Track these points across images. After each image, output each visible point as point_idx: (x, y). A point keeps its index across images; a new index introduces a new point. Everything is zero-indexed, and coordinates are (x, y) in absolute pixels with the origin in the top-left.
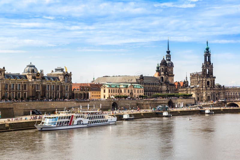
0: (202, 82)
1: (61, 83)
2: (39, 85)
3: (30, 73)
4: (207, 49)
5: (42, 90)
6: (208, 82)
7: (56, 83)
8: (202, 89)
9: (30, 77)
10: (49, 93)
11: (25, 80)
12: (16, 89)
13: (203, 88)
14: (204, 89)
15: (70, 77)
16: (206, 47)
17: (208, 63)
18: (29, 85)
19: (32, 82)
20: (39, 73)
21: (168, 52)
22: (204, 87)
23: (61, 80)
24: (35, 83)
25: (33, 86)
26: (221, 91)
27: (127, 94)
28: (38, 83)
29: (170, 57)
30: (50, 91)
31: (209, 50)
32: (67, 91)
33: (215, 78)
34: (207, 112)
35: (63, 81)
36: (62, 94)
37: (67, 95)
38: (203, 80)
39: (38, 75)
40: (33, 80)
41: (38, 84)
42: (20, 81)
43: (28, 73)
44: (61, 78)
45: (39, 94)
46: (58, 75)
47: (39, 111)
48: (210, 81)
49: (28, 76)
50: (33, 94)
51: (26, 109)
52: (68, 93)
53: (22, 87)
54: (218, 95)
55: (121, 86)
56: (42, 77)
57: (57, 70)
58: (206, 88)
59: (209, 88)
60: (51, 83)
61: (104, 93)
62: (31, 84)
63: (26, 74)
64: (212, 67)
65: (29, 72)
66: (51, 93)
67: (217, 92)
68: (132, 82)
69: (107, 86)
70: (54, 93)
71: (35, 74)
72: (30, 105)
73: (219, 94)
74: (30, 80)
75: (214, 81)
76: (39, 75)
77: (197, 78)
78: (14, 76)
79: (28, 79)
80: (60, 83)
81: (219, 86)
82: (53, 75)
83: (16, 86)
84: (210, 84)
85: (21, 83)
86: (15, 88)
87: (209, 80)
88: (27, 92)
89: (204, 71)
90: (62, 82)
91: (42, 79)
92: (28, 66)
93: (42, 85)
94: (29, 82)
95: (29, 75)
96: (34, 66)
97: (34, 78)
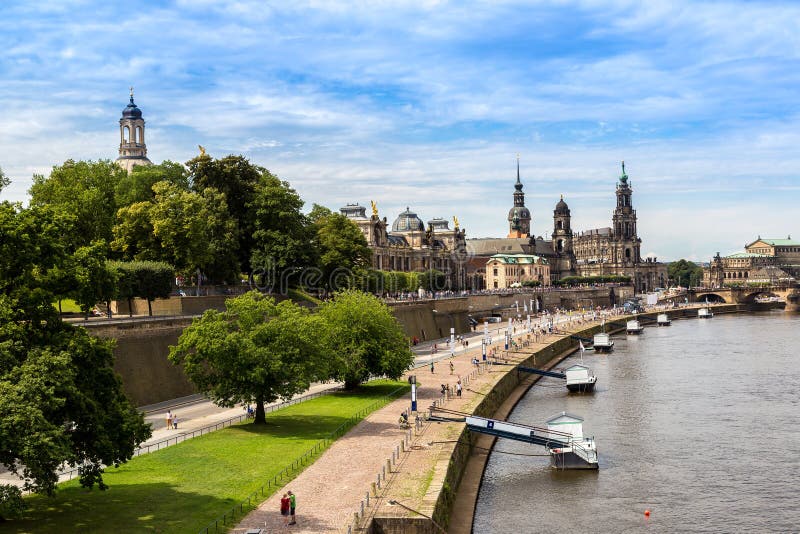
0: (616, 251)
1: (452, 255)
3: (413, 232)
4: (624, 180)
6: (628, 251)
8: (614, 265)
9: (415, 241)
13: (616, 263)
14: (619, 265)
15: (463, 241)
16: (621, 175)
17: (626, 210)
18: (416, 259)
19: (423, 252)
20: (430, 231)
21: (519, 187)
22: (619, 261)
23: (450, 247)
25: (424, 261)
26: (653, 270)
27: (535, 278)
28: (431, 253)
29: (522, 198)
31: (628, 182)
33: (639, 241)
34: (702, 312)
38: (616, 247)
40: (424, 247)
43: (408, 232)
46: (440, 235)
48: (632, 249)
49: (409, 239)
54: (647, 280)
55: (522, 261)
56: (433, 241)
57: (433, 224)
58: (624, 262)
59: (629, 264)
61: (496, 277)
62: (419, 256)
63: (405, 233)
64: (635, 218)
65: (410, 228)
67: (644, 272)
68: (513, 250)
69: (503, 261)
73: (649, 276)
74: (416, 248)
75: (638, 247)
77: (598, 242)
79: (411, 244)
80: (449, 254)
81: (650, 260)
84: (632, 254)
87: (629, 246)
89: (618, 226)
92: (402, 216)
94: (413, 253)
95: (412, 235)
96: (414, 216)
97: (424, 242)
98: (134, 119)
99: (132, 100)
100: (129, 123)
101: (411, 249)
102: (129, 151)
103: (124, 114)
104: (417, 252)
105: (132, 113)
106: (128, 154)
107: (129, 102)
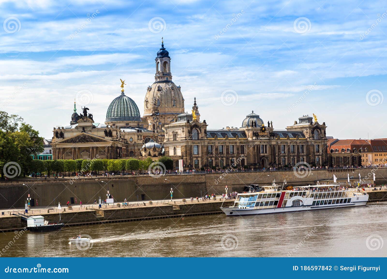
1: (308, 142)
2: (266, 146)
3: (249, 128)
5: (271, 153)
7: (298, 141)
9: (249, 134)
10: (286, 157)
11: (242, 139)
12: (228, 153)
15: (323, 131)
18: (249, 146)
19: (253, 142)
20: (264, 127)
23: (307, 136)
24: (257, 143)
25: (254, 148)
28: (264, 142)
30: (287, 154)
32: (318, 154)
35: (309, 138)
36: (310, 158)
37: (319, 160)
39: (263, 129)
40: (254, 138)
41: (265, 144)
42: (234, 141)
43: (247, 128)
44: (307, 133)
45: (266, 160)
46: (302, 128)
47: (257, 186)
49: (247, 132)
50: (255, 161)
51: (236, 183)
52: (320, 157)
53: (238, 149)
56: (270, 133)
57: (302, 120)
60: (289, 141)
62: (251, 144)
63: (245, 129)
65: (248, 125)
66: (289, 158)
70: (296, 157)
71: (258, 128)
72: (244, 176)
74: (250, 139)
76: (265, 130)
78: (224, 133)
79: (247, 136)
80: (305, 141)
82: (295, 128)
83: (227, 149)
85: (236, 143)
86: (225, 152)
88: (246, 156)
90: (308, 140)
91: (271, 136)
92: (248, 117)
93: (270, 146)
94: (248, 142)
95: (248, 130)
96: (257, 117)
97: (255, 134)
98: (163, 57)
99: (163, 46)
100: (159, 61)
101: (247, 140)
102: (159, 78)
103: (158, 54)
104: (250, 142)
105: (161, 54)
106: (158, 80)
107: (161, 47)
